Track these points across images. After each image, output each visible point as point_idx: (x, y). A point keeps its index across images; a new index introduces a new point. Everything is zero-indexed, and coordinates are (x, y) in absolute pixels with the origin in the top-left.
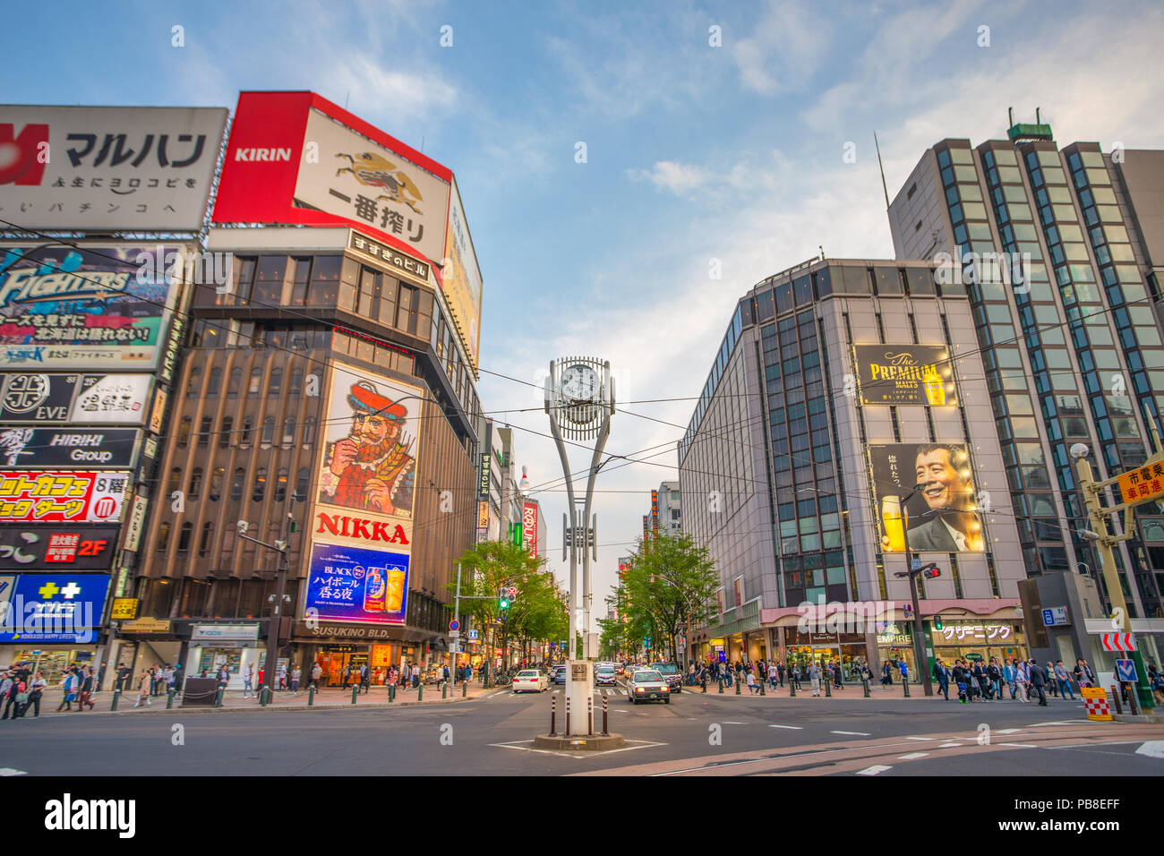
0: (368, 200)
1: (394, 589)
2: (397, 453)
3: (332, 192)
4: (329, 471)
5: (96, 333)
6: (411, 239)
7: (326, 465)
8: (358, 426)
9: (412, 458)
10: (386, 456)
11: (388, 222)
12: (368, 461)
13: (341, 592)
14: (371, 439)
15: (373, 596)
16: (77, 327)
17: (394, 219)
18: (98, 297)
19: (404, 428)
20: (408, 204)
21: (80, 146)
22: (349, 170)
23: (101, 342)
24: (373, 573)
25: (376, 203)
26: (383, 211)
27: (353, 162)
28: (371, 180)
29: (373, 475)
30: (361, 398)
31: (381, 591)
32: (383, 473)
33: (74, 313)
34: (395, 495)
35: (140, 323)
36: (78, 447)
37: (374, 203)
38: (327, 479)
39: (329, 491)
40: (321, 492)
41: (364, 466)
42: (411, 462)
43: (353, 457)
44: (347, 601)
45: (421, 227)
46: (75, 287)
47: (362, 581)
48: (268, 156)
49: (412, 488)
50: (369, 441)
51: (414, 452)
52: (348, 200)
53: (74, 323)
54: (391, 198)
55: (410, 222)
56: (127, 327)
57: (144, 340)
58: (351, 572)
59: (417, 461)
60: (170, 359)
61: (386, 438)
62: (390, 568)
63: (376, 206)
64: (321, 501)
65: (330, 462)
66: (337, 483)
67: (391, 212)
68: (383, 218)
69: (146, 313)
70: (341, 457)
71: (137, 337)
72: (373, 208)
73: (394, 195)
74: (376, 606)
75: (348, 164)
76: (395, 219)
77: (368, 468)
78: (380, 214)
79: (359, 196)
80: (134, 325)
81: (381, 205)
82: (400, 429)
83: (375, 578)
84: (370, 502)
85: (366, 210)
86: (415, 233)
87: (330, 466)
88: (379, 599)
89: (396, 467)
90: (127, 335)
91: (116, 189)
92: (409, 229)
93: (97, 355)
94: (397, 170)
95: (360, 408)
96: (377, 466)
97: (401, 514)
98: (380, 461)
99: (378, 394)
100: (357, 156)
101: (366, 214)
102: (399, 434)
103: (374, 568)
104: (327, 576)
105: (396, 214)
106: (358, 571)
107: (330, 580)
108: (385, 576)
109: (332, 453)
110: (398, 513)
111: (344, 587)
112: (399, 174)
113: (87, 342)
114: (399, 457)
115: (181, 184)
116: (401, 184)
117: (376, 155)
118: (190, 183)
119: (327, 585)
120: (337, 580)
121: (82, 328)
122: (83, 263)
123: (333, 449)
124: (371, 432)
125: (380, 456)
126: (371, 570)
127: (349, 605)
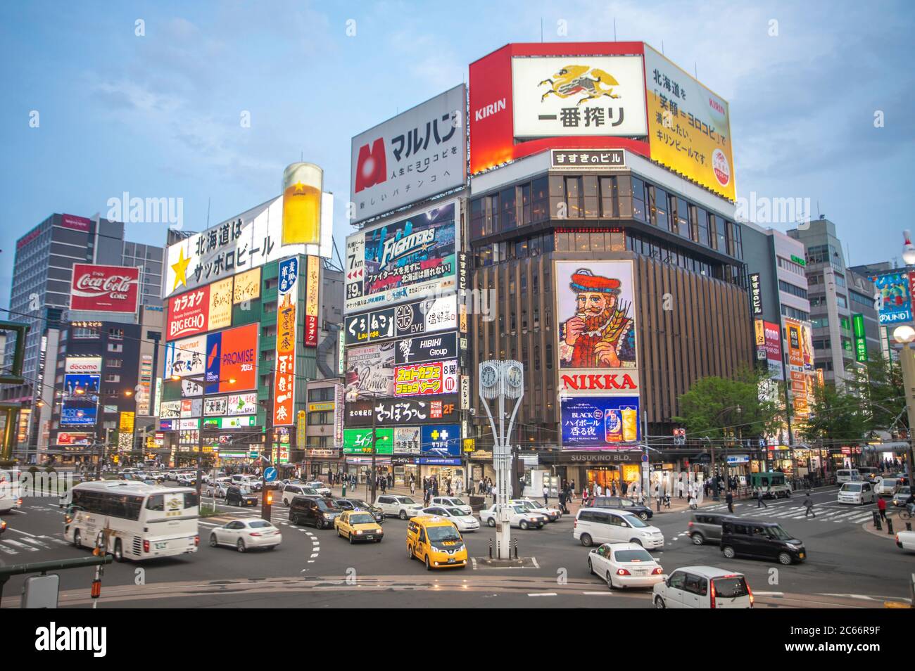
0: (570, 109)
1: (629, 424)
2: (617, 318)
3: (541, 117)
4: (565, 344)
5: (427, 273)
6: (614, 125)
7: (561, 339)
8: (582, 305)
9: (630, 319)
10: (608, 322)
11: (591, 120)
12: (594, 330)
13: (586, 430)
14: (593, 312)
15: (611, 431)
16: (418, 270)
17: (595, 115)
18: (424, 248)
19: (620, 297)
20: (606, 94)
21: (398, 145)
22: (550, 91)
23: (430, 278)
24: (610, 414)
25: (578, 109)
26: (585, 112)
27: (552, 83)
28: (570, 90)
29: (600, 339)
30: (581, 282)
31: (618, 427)
32: (608, 336)
33: (415, 262)
34: (620, 351)
35: (445, 261)
36: (431, 347)
37: (576, 109)
38: (565, 350)
39: (567, 358)
40: (561, 360)
41: (591, 334)
42: (630, 322)
43: (581, 329)
44: (592, 436)
45: (621, 110)
46: (412, 246)
47: (602, 421)
48: (493, 110)
49: (634, 343)
50: (592, 314)
51: (632, 314)
52: (554, 117)
53: (417, 268)
54: (590, 97)
55: (610, 110)
56: (440, 265)
57: (449, 272)
58: (592, 415)
59: (635, 321)
60: (463, 282)
61: (606, 309)
62: (623, 408)
63: (578, 111)
64: (561, 367)
65: (564, 337)
66: (572, 352)
67: (592, 110)
68: (585, 118)
69: (447, 253)
70: (572, 332)
71: (445, 271)
72: (576, 113)
73: (592, 93)
74: (616, 438)
75: (549, 86)
76: (597, 114)
77: (595, 335)
78: (583, 115)
79: (562, 109)
80: (443, 263)
81: (582, 109)
82: (616, 299)
83: (612, 417)
84: (600, 360)
85: (570, 118)
86: (616, 118)
87: (565, 340)
88: (617, 433)
89: (618, 329)
90: (441, 270)
91: (419, 169)
92: (611, 116)
93: (430, 287)
94: (590, 70)
95: (581, 291)
96: (602, 332)
97: (627, 365)
98: (603, 327)
99: (594, 276)
100: (555, 76)
101: (571, 122)
102: (616, 303)
103: (610, 410)
104: (574, 420)
105: (597, 109)
106: (597, 414)
107: (577, 422)
108: (620, 415)
109: (565, 330)
110: (624, 365)
111: (589, 426)
112: (595, 72)
113: (424, 280)
114: (619, 321)
115: (449, 153)
116: (597, 79)
117: (570, 66)
118: (454, 150)
119: (575, 426)
120: (582, 422)
121: (420, 270)
122: (413, 227)
123: (565, 327)
124: (593, 307)
125: (603, 323)
126: (608, 412)
127: (594, 438)
